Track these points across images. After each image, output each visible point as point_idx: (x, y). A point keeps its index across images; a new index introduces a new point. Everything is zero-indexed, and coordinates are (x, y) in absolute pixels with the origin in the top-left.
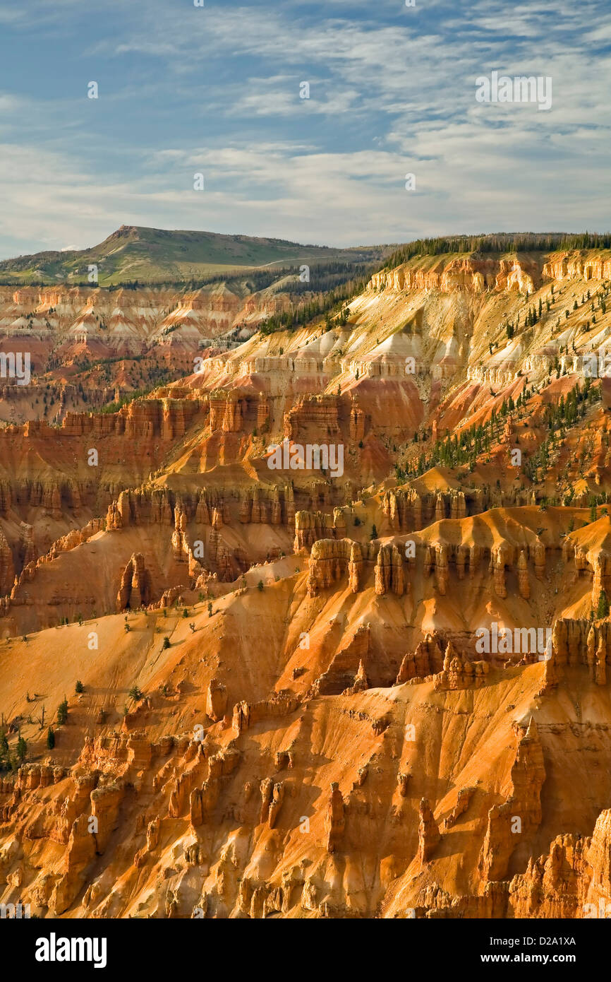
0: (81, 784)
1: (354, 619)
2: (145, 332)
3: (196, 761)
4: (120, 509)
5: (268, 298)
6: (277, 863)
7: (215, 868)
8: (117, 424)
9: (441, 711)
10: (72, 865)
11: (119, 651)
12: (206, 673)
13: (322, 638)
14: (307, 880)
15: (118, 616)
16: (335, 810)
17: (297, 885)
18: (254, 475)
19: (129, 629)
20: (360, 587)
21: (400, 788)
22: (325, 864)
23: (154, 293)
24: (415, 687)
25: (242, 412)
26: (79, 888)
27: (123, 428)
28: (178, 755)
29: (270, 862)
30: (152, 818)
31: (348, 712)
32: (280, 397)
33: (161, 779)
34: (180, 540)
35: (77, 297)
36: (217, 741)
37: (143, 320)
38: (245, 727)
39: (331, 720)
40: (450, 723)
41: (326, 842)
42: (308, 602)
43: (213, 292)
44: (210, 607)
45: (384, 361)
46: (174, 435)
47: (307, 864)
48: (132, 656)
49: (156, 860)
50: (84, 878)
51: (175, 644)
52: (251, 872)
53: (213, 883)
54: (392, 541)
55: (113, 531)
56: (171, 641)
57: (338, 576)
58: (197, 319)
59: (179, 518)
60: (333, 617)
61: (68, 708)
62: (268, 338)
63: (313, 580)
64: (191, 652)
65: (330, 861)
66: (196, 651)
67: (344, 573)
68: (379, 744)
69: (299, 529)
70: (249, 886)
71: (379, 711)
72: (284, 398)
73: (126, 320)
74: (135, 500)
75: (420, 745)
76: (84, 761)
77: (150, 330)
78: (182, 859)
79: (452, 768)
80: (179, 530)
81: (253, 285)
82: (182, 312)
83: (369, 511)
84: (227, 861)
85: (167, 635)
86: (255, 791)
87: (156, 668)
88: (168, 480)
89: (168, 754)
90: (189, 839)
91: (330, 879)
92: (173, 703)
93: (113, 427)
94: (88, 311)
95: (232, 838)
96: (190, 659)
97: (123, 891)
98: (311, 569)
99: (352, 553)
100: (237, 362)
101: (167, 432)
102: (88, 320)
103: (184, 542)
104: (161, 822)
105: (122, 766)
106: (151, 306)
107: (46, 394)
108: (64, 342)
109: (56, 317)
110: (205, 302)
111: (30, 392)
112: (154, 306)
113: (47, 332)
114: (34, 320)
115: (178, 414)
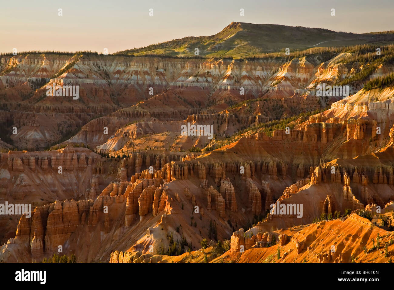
2: (260, 84)
4: (317, 175)
5: (332, 65)
8: (300, 135)
18: (378, 160)
23: (264, 63)
25: (363, 130)
27: (302, 137)
32: (382, 123)
35: (222, 65)
37: (258, 78)
46: (328, 141)
55: (314, 185)
58: (290, 78)
59: (347, 180)
62: (368, 92)
73: (249, 78)
74: (323, 171)
77: (263, 84)
80: (347, 185)
81: (321, 58)
82: (282, 74)
93: (297, 136)
94: (229, 73)
101: (324, 140)
102: (229, 78)
103: (349, 190)
106: (263, 70)
107: (218, 119)
108: (216, 90)
109: (210, 76)
110: (295, 67)
111: (210, 118)
112: (265, 70)
113: (207, 85)
114: (199, 78)
115: (330, 131)
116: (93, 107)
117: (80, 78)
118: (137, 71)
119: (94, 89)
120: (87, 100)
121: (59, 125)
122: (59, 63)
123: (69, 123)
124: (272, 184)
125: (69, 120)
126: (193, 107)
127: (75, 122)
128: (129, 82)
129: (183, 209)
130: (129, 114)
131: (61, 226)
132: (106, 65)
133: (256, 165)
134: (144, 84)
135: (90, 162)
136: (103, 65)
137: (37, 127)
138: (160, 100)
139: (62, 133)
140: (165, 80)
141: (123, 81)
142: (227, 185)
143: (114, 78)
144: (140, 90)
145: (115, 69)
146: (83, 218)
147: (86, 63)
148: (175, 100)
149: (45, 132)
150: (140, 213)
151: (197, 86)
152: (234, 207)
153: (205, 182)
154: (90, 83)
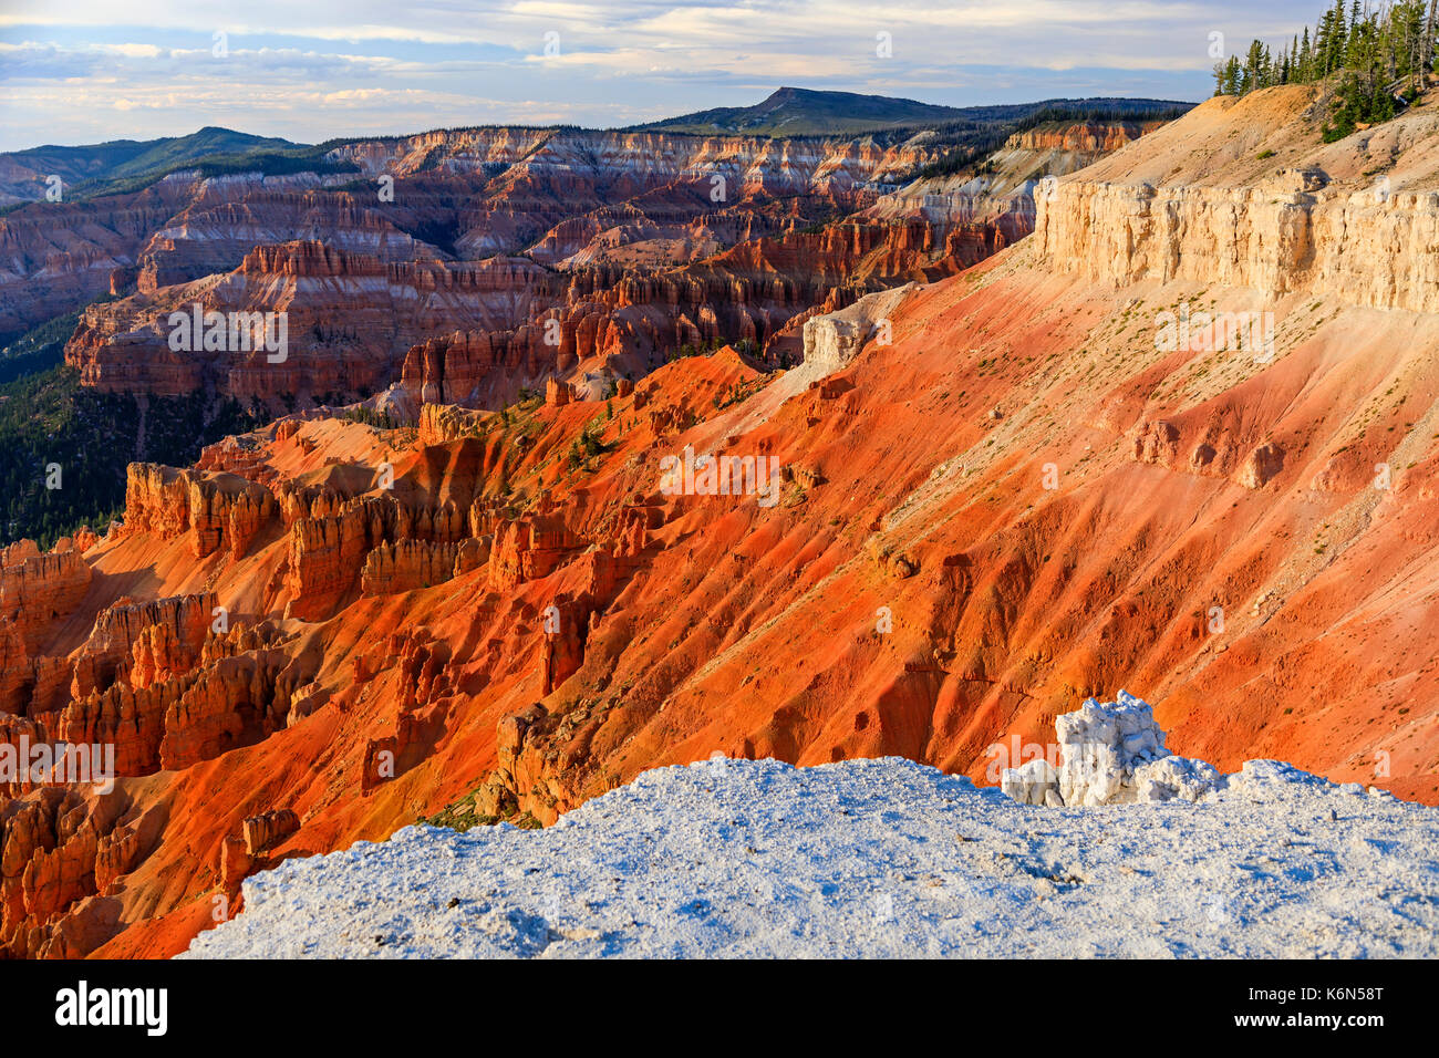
2: (806, 174)
4: (834, 300)
23: (814, 144)
25: (913, 235)
27: (826, 245)
32: (941, 225)
35: (754, 146)
37: (805, 166)
43: (863, 144)
45: (1020, 202)
46: (862, 251)
58: (849, 166)
62: (929, 181)
72: (945, 225)
73: (792, 165)
74: (844, 294)
77: (812, 174)
81: (894, 138)
82: (837, 160)
94: (763, 157)
100: (905, 199)
101: (857, 250)
102: (763, 165)
106: (812, 154)
108: (743, 182)
109: (738, 162)
110: (855, 152)
112: (814, 154)
113: (730, 173)
114: (720, 164)
115: (866, 236)
116: (569, 204)
117: (553, 162)
118: (635, 154)
119: (571, 179)
120: (562, 195)
121: (519, 229)
122: (527, 142)
123: (533, 225)
124: (774, 313)
125: (532, 221)
126: (709, 205)
127: (541, 225)
128: (623, 169)
130: (616, 213)
131: (466, 367)
132: (592, 144)
133: (755, 286)
134: (644, 172)
135: (530, 278)
136: (588, 144)
137: (487, 230)
138: (663, 196)
139: (523, 240)
140: (674, 166)
141: (615, 168)
142: (706, 314)
143: (602, 163)
144: (637, 181)
145: (604, 150)
146: (498, 357)
147: (564, 141)
148: (684, 195)
149: (500, 237)
150: (578, 352)
153: (674, 308)
154: (566, 170)
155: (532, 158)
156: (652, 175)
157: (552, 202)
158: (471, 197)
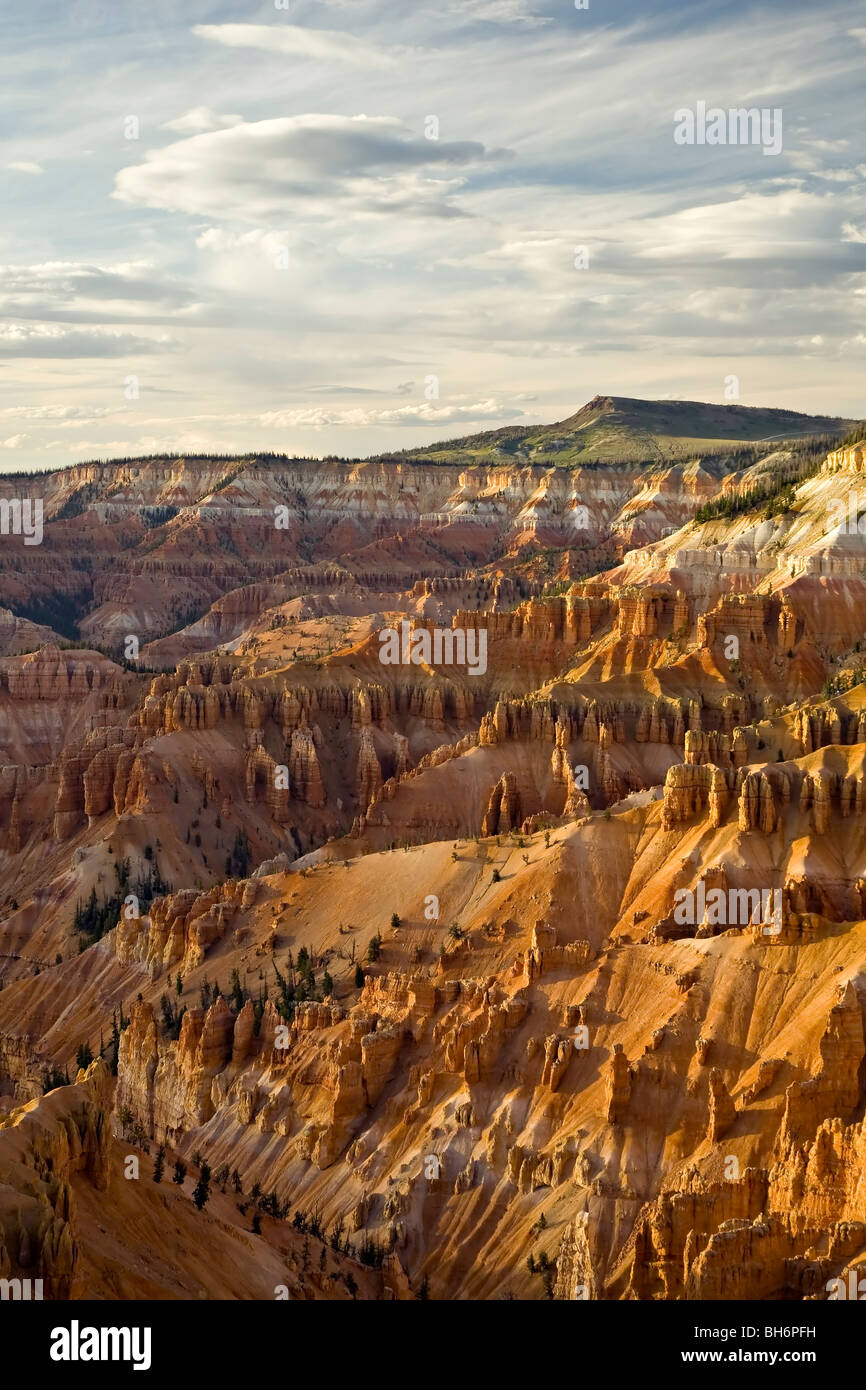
0: (356, 1028)
1: (710, 858)
2: (604, 518)
3: (480, 1011)
4: (495, 722)
5: (750, 478)
6: (554, 1132)
7: (486, 1132)
8: (514, 626)
9: (758, 969)
10: (337, 1117)
11: (443, 882)
12: (536, 913)
13: (670, 878)
14: (581, 1153)
15: (447, 842)
16: (617, 1076)
17: (569, 1158)
18: (655, 689)
19: (456, 857)
20: (723, 820)
21: (698, 1056)
22: (603, 1136)
23: (617, 473)
24: (731, 939)
25: (656, 613)
26: (345, 1143)
27: (520, 629)
28: (463, 1003)
29: (546, 1132)
30: (427, 1071)
31: (653, 965)
32: (703, 596)
33: (443, 1028)
34: (561, 759)
35: (528, 479)
36: (505, 990)
37: (602, 505)
38: (536, 975)
39: (634, 972)
40: (766, 983)
41: (606, 1112)
42: (661, 836)
43: (684, 474)
44: (547, 837)
45: (826, 556)
46: (578, 638)
47: (583, 1134)
48: (457, 889)
49: (426, 1118)
50: (351, 1131)
51: (505, 878)
52: (524, 1140)
53: (483, 1148)
54: (762, 769)
55: (486, 747)
56: (501, 874)
57: (698, 806)
58: (665, 504)
59: (561, 733)
60: (687, 855)
61: (381, 943)
62: (702, 528)
63: (668, 810)
64: (521, 887)
65: (610, 1133)
66: (527, 887)
67: (705, 803)
68: (681, 1003)
69: (690, 751)
70: (521, 1154)
71: (687, 966)
72: (707, 597)
74: (513, 712)
75: (728, 1008)
76: (364, 1002)
77: (610, 516)
78: (452, 1120)
79: (762, 1036)
80: (560, 748)
81: (733, 464)
82: (648, 495)
83: (777, 732)
84: (500, 1125)
85: (498, 866)
86: (539, 1048)
87: (482, 904)
88: (553, 691)
89: (455, 1000)
90: (462, 1097)
91: (607, 1155)
92: (492, 945)
93: (510, 627)
94: (540, 494)
95: (508, 1101)
96: (520, 895)
97: (388, 1149)
98: (666, 798)
99: (714, 781)
100: (664, 555)
101: (570, 637)
102: (541, 504)
103: (565, 761)
104: (437, 1077)
105: (402, 1011)
106: (613, 489)
107: (480, 589)
108: (511, 529)
109: (505, 501)
110: (675, 483)
111: (462, 585)
112: (616, 488)
113: (493, 518)
114: (479, 505)
115: (583, 615)
116: (255, 565)
117: (239, 505)
118: (361, 492)
119: (262, 528)
120: (246, 551)
121: (175, 601)
122: (211, 477)
123: (196, 595)
124: (428, 741)
125: (197, 590)
126: (458, 564)
127: (208, 595)
128: (342, 512)
129: (176, 801)
130: (312, 578)
132: (301, 480)
133: (398, 695)
134: (372, 517)
136: (295, 479)
137: (128, 603)
138: (388, 550)
139: (179, 616)
140: (417, 509)
141: (331, 512)
143: (314, 506)
144: (362, 529)
145: (319, 487)
147: (260, 475)
148: (420, 548)
149: (145, 613)
150: (87, 809)
151: (472, 522)
152: (314, 795)
154: (256, 517)
155: (208, 499)
156: (383, 521)
157: (230, 561)
158: (118, 556)
